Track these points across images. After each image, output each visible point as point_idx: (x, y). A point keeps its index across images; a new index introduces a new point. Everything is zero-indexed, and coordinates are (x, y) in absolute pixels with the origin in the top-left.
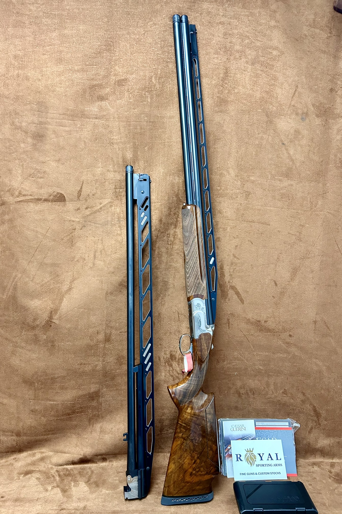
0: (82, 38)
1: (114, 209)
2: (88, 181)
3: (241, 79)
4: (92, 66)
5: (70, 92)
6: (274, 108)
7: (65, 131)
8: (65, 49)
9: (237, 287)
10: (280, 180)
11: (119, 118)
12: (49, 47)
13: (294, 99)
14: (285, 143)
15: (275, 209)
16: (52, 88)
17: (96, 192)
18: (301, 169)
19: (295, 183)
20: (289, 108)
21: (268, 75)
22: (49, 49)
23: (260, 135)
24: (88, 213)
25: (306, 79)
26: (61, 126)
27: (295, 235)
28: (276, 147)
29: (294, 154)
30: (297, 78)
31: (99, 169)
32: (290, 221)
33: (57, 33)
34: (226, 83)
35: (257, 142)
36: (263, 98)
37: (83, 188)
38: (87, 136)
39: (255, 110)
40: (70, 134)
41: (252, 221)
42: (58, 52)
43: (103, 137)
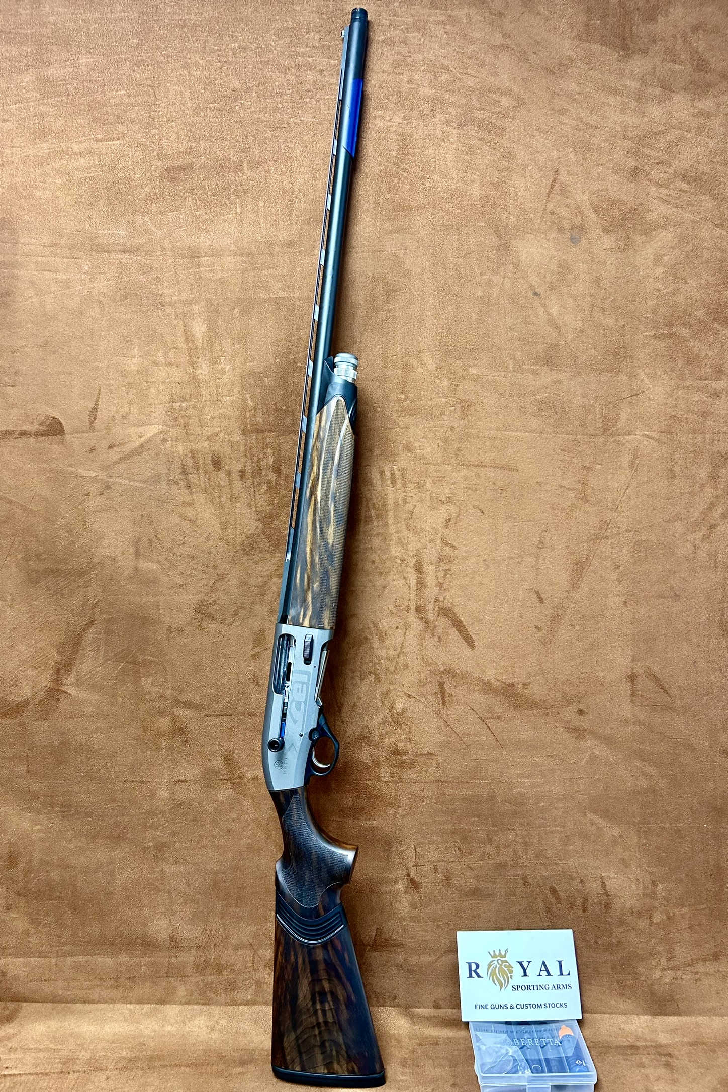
0: (86, 84)
1: (172, 447)
2: (112, 387)
3: (437, 158)
4: (110, 143)
5: (65, 200)
6: (512, 217)
7: (56, 281)
8: (51, 110)
9: (455, 610)
10: (534, 372)
11: (173, 249)
12: (17, 105)
13: (551, 198)
14: (539, 292)
15: (527, 434)
16: (24, 190)
17: (128, 411)
18: (578, 345)
19: (566, 376)
20: (542, 217)
21: (495, 149)
22: (16, 109)
23: (485, 277)
24: (115, 458)
25: (576, 154)
26: (48, 271)
27: (573, 489)
28: (522, 300)
29: (560, 314)
30: (555, 154)
31: (135, 361)
32: (561, 460)
33: (31, 74)
34: (405, 170)
35: (480, 293)
36: (487, 196)
37: (100, 403)
38: (105, 291)
39: (471, 223)
40: (69, 287)
41: (480, 464)
42: (35, 116)
43: (140, 291)
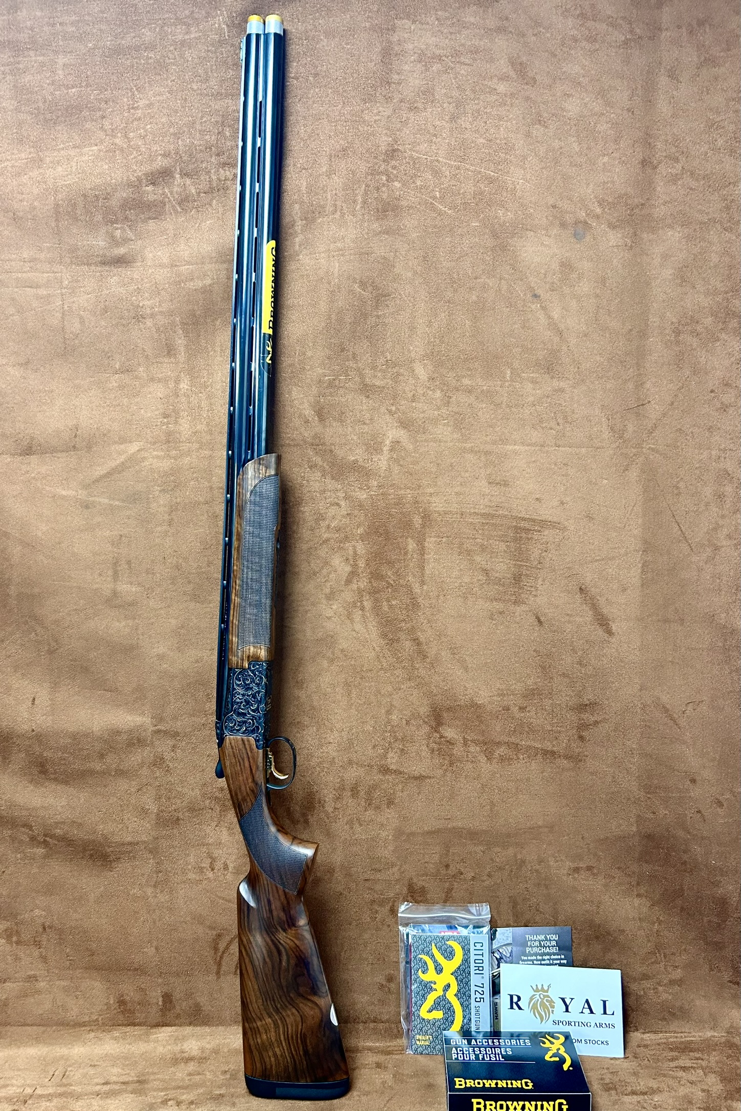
1: (152, 464)
2: (93, 405)
3: (429, 154)
6: (509, 214)
7: (38, 297)
10: (534, 381)
11: (153, 259)
14: (538, 294)
15: (526, 448)
17: (109, 428)
18: (582, 350)
19: (569, 384)
20: (543, 211)
23: (478, 280)
24: (95, 477)
25: (580, 144)
26: (29, 287)
28: (520, 304)
29: (562, 317)
31: (116, 377)
32: (563, 475)
35: (474, 298)
38: (85, 305)
39: (465, 224)
40: (49, 303)
43: (121, 304)
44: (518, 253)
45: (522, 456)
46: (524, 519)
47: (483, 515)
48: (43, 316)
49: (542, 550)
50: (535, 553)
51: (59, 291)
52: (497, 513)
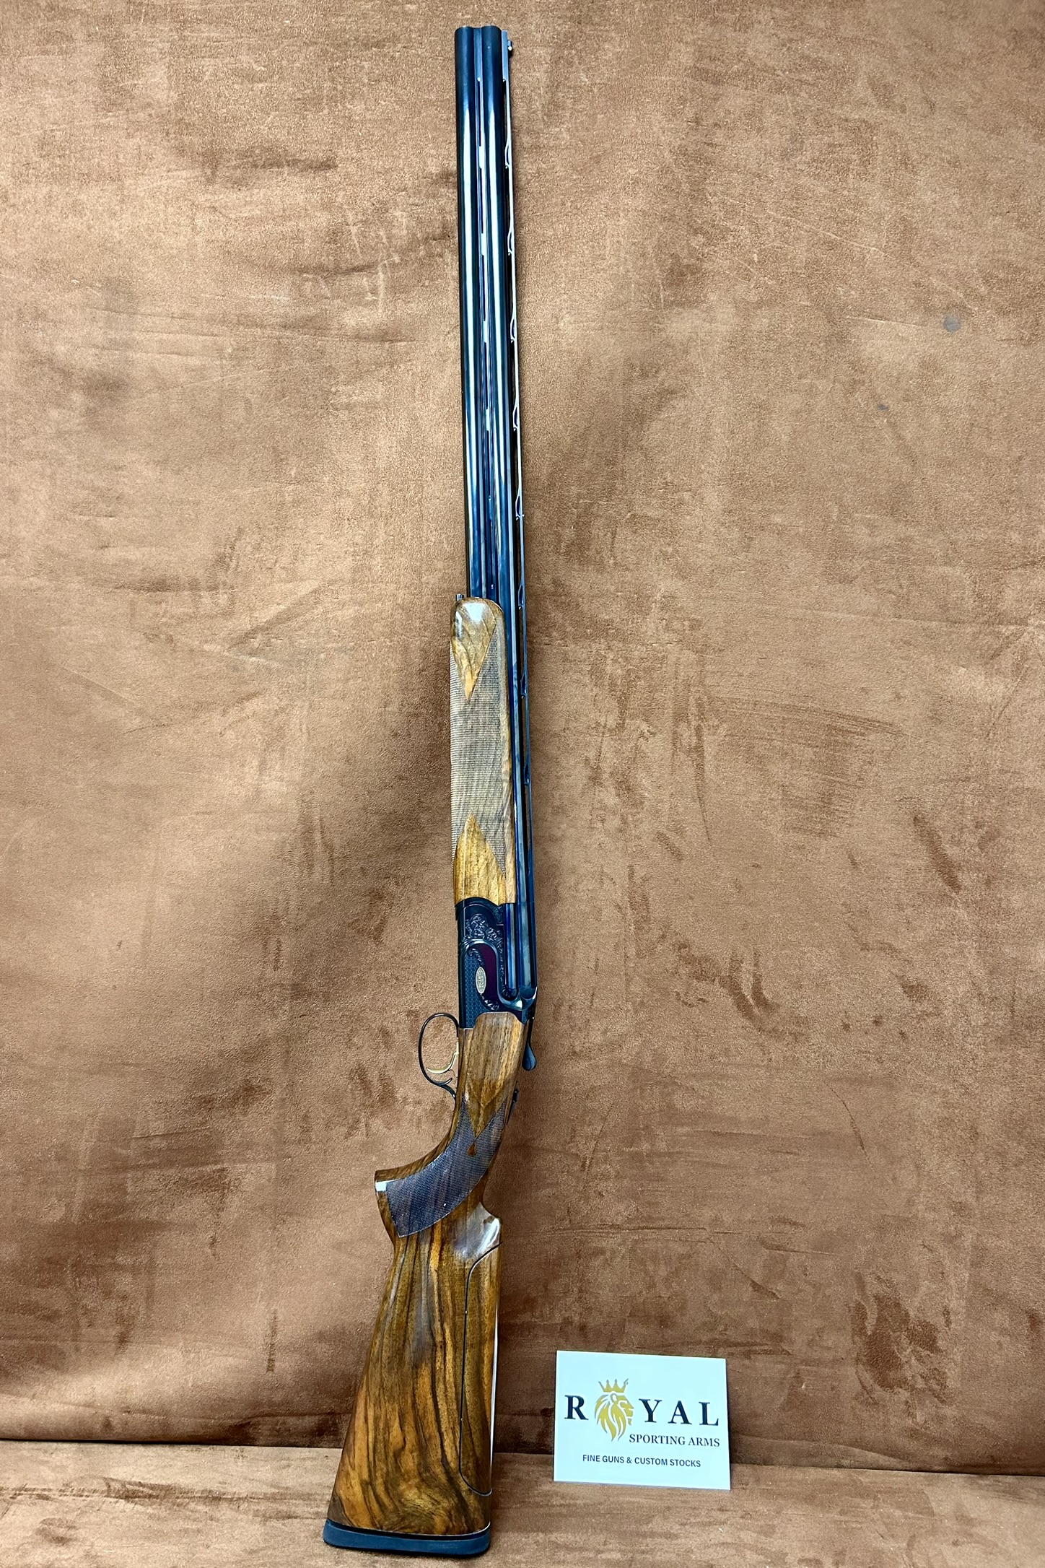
44: (862, 348)
45: (845, 628)
46: (842, 717)
47: (784, 708)
48: (193, 395)
49: (864, 761)
50: (854, 765)
51: (218, 362)
52: (805, 705)
